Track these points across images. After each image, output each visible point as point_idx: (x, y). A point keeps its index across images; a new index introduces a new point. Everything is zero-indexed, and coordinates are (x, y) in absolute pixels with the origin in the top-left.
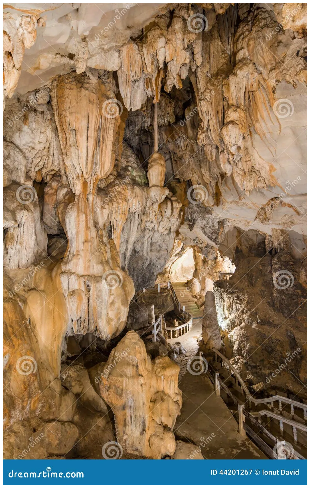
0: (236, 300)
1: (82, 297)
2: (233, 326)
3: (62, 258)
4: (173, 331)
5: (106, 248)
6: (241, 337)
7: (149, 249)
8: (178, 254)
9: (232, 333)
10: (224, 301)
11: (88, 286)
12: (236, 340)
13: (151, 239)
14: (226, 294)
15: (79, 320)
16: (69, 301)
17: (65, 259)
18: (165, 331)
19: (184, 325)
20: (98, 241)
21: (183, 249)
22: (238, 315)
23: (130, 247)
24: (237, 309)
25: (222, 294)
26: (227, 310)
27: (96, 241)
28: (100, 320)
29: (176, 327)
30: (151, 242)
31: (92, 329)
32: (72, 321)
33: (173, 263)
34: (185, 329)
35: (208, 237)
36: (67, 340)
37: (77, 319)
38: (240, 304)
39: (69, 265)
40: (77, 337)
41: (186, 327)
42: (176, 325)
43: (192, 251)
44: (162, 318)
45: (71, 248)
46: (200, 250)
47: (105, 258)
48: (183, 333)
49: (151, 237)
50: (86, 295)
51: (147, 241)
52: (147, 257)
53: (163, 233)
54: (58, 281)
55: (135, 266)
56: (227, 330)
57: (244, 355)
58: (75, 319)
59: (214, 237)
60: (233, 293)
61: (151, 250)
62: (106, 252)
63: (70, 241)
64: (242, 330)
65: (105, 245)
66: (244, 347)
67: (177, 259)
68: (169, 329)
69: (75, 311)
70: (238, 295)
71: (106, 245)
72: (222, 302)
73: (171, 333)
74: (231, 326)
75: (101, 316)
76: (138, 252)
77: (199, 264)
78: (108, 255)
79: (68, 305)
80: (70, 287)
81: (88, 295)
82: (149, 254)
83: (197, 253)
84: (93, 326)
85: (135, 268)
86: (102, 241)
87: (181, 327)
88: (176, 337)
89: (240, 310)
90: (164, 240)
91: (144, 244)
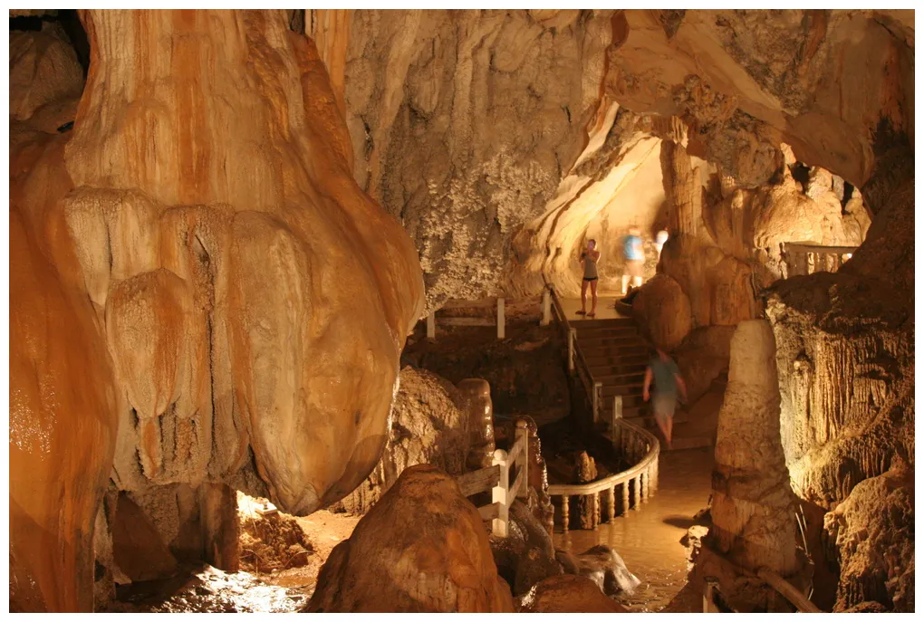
0: (869, 361)
1: (178, 310)
2: (848, 477)
3: (68, 127)
4: (575, 500)
5: (282, 76)
6: (885, 524)
7: (480, 103)
8: (591, 162)
9: (842, 507)
10: (812, 370)
11: (205, 258)
12: (863, 536)
13: (492, 57)
14: (822, 334)
15: (168, 420)
16: (115, 327)
17: (83, 128)
18: (541, 497)
19: (623, 478)
20: (242, 37)
21: (614, 138)
22: (878, 428)
23: (395, 83)
24: (871, 401)
25: (806, 334)
26: (825, 408)
27: (231, 34)
28: (265, 422)
29: (586, 483)
30: (492, 68)
31: (231, 460)
32: (136, 420)
33: (567, 206)
34: (626, 492)
35: (749, 70)
36: (114, 509)
37: (160, 411)
38: (888, 381)
39: (107, 152)
40: (153, 510)
41: (632, 482)
42: (588, 476)
43: (657, 150)
44: (531, 439)
45: (108, 74)
46: (703, 138)
47: (279, 127)
48: (620, 511)
49: (488, 43)
50: (196, 298)
51: (470, 63)
52: (469, 140)
53: (549, 25)
54: (54, 231)
55: (411, 188)
56: (821, 495)
57: (895, 598)
58: (147, 413)
59: (778, 68)
60: (857, 331)
61: (490, 109)
62: (284, 99)
63: (100, 35)
64: (890, 490)
65: (275, 60)
66: (899, 563)
67: (584, 189)
68: (558, 490)
69: (150, 375)
70: (879, 342)
71: (281, 63)
72: (800, 372)
73: (567, 507)
74: (841, 476)
75: (271, 400)
76: (427, 120)
77: (688, 209)
78: (293, 116)
79: (111, 347)
80: (119, 260)
81: (204, 301)
82: (482, 127)
83: (679, 159)
84: (234, 447)
85: (413, 196)
86: (263, 41)
87: (609, 484)
88: (588, 525)
89: (885, 410)
90: (553, 59)
91: (458, 77)
